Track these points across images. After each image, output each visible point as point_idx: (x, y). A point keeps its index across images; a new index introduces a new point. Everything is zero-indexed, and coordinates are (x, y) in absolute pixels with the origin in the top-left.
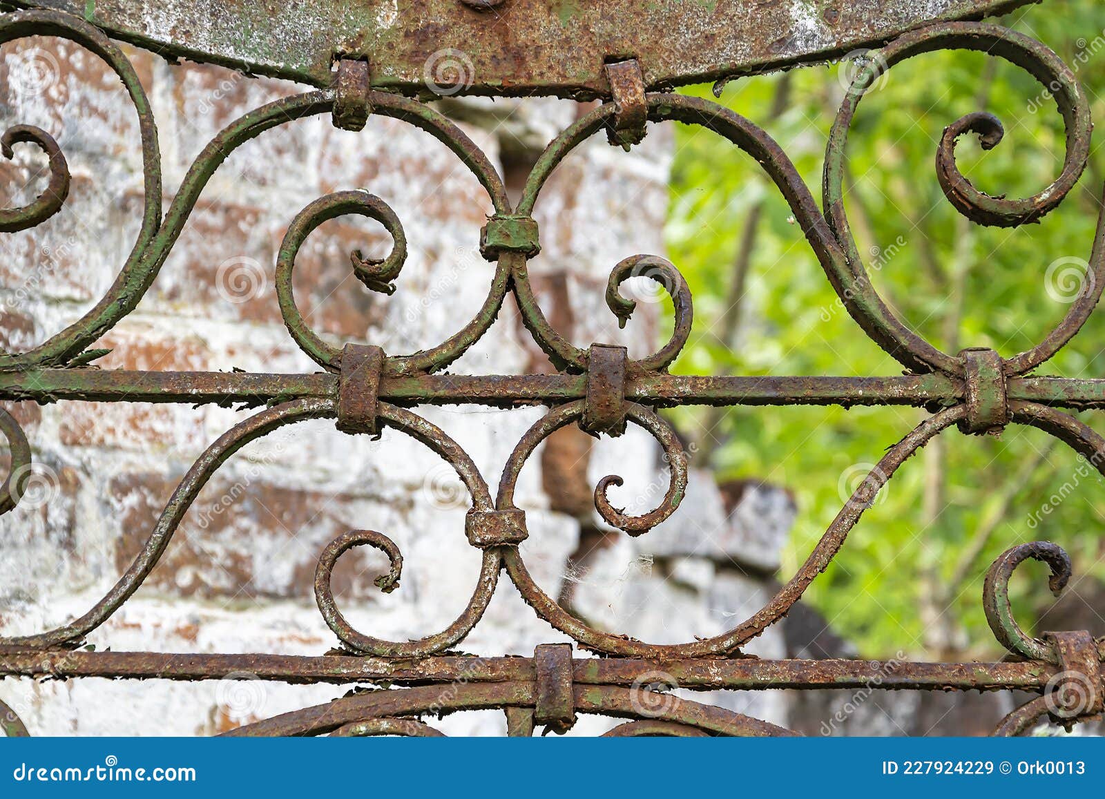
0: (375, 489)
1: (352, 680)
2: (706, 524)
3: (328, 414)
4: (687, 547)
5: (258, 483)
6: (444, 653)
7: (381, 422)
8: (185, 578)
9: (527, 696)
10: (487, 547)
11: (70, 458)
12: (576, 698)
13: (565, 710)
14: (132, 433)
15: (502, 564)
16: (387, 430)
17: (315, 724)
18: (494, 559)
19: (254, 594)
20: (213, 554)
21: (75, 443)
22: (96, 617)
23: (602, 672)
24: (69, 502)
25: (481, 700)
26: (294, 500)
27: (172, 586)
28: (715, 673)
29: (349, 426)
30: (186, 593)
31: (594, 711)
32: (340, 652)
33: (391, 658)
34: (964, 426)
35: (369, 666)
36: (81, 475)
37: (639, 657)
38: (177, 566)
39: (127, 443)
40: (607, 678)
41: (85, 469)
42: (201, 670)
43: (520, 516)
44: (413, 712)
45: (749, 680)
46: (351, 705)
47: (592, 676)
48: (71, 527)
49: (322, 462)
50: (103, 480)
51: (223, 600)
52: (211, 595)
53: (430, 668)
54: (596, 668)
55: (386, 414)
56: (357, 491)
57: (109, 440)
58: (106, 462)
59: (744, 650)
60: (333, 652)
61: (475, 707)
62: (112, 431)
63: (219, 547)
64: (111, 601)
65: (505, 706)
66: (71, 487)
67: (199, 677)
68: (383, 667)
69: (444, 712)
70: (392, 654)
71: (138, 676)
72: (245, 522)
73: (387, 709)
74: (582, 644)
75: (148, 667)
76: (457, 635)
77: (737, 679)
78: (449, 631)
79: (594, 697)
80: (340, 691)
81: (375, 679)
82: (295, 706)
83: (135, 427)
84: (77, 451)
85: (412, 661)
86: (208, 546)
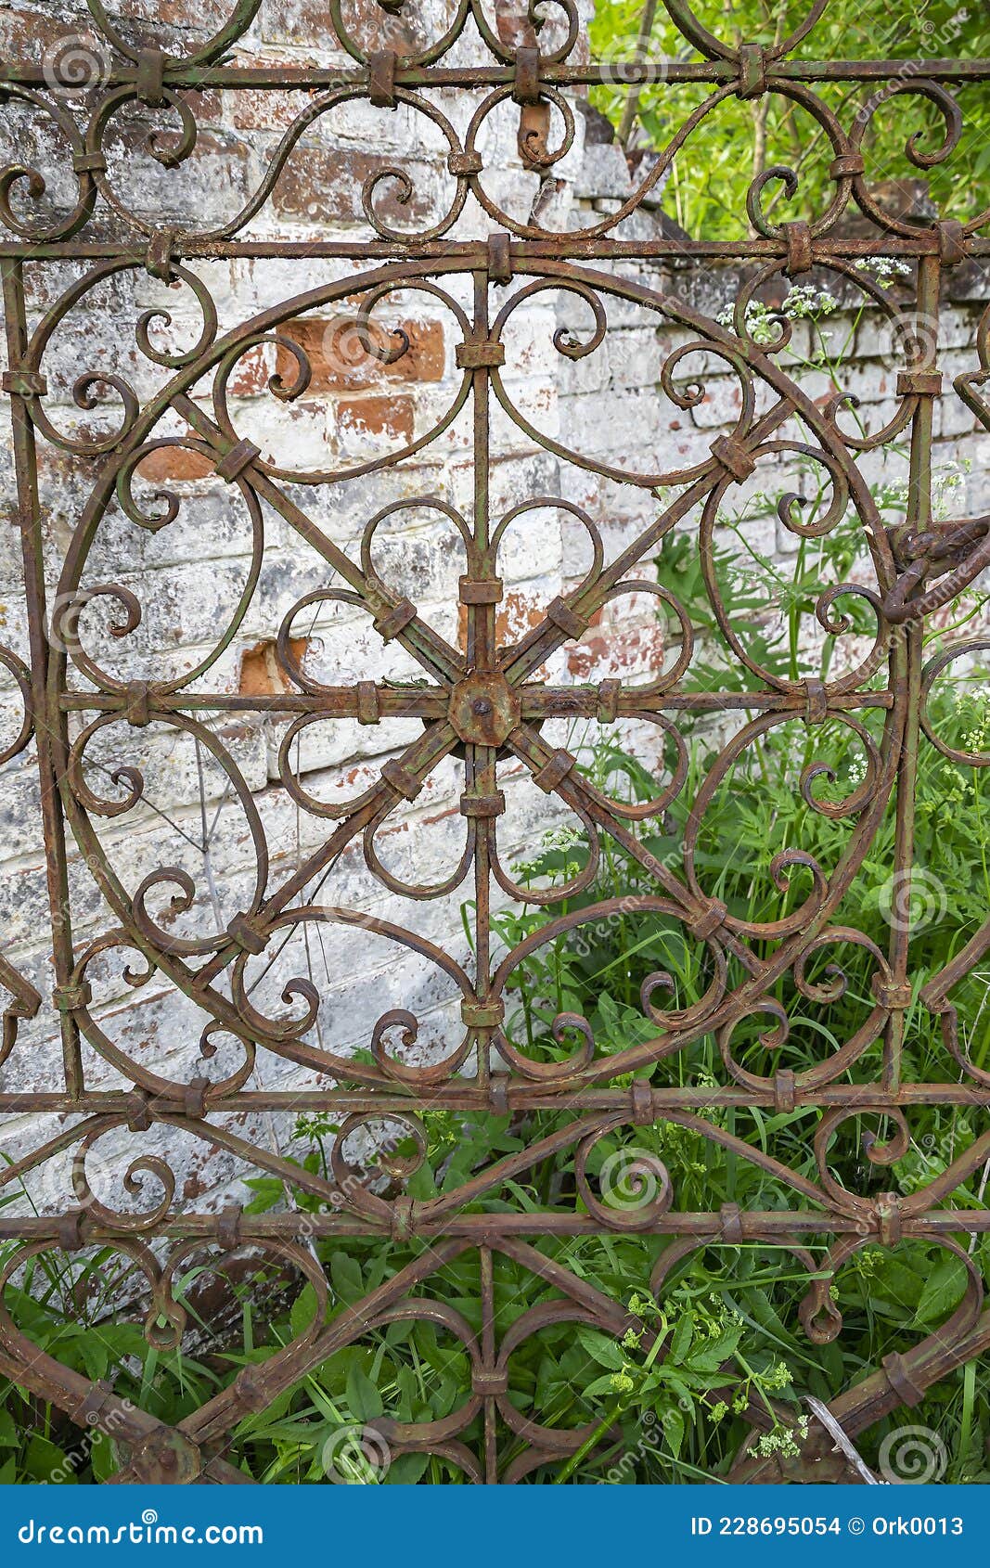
0: (420, 154)
1: (386, 257)
2: (618, 178)
3: (366, 95)
4: (609, 191)
5: (352, 151)
6: (436, 240)
7: (398, 99)
8: (313, 209)
9: (484, 264)
10: (460, 176)
11: (241, 136)
12: (511, 265)
13: (505, 272)
14: (277, 121)
15: (469, 186)
16: (401, 106)
17: (366, 282)
18: (464, 183)
19: (353, 219)
20: (328, 195)
21: (244, 127)
22: (239, 222)
23: (526, 250)
24: (242, 163)
25: (458, 267)
26: (374, 161)
27: (306, 214)
28: (590, 249)
29: (379, 102)
30: (314, 218)
31: (522, 273)
32: (379, 240)
33: (407, 243)
34: (738, 93)
35: (394, 248)
36: (248, 147)
37: (548, 240)
38: (308, 202)
39: (274, 127)
40: (529, 253)
41: (249, 142)
42: (300, 252)
43: (478, 156)
44: (420, 275)
45: (610, 253)
46: (387, 271)
47: (520, 252)
48: (244, 180)
49: (389, 139)
50: (262, 151)
51: (335, 222)
52: (328, 219)
53: (429, 249)
54: (522, 247)
55: (399, 94)
56: (411, 156)
57: (263, 125)
58: (263, 139)
59: (608, 235)
60: (374, 240)
61: (456, 272)
62: (264, 119)
63: (330, 191)
64: (247, 212)
65: (471, 271)
66: (244, 155)
67: (299, 257)
68: (403, 249)
69: (439, 274)
70: (407, 241)
71: (267, 257)
72: (346, 176)
73: (406, 273)
74: (516, 234)
75: (271, 251)
76: (443, 229)
77: (602, 252)
78: (439, 227)
79: (521, 264)
80: (379, 264)
81: (398, 255)
82: (355, 272)
83: (278, 117)
84: (245, 132)
85: (418, 244)
86: (325, 191)
